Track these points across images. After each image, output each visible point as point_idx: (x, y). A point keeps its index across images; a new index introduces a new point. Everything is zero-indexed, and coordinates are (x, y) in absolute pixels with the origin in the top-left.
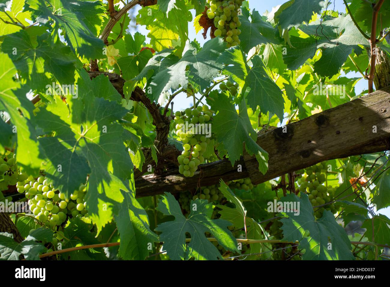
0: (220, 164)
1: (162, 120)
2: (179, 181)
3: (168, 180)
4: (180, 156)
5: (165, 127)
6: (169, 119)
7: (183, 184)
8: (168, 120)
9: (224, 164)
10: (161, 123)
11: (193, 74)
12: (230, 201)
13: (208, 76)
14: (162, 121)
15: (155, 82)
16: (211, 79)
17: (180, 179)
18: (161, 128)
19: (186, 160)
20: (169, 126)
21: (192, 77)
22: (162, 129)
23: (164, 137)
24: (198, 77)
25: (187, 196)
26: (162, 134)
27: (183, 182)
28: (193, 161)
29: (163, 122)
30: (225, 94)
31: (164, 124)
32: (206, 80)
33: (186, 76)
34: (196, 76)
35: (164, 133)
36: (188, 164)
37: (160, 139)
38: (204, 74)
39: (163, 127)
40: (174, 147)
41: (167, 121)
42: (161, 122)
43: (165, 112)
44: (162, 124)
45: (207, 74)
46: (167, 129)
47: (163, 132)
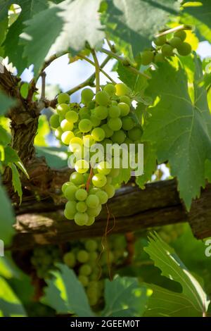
0: (126, 196)
1: (25, 108)
2: (44, 226)
3: (21, 224)
4: (66, 184)
5: (30, 123)
6: (38, 106)
7: (51, 233)
8: (36, 108)
9: (135, 195)
10: (21, 114)
11: (115, 21)
12: (170, 276)
13: (146, 25)
14: (24, 110)
15: (29, 33)
16: (152, 32)
17: (45, 223)
18: (21, 125)
19: (81, 193)
20: (37, 120)
21: (114, 26)
22: (23, 126)
23: (29, 142)
24: (126, 27)
25: (50, 253)
26: (24, 136)
27: (52, 228)
28: (94, 194)
29: (27, 111)
30: (171, 63)
31: (29, 116)
32: (141, 33)
33: (102, 23)
34: (122, 25)
35: (27, 134)
36: (85, 201)
37: (21, 146)
38: (137, 21)
39: (27, 122)
40: (44, 161)
41: (34, 111)
42: (23, 112)
43: (29, 92)
44: (23, 116)
45: (145, 21)
46: (34, 127)
47: (25, 131)
